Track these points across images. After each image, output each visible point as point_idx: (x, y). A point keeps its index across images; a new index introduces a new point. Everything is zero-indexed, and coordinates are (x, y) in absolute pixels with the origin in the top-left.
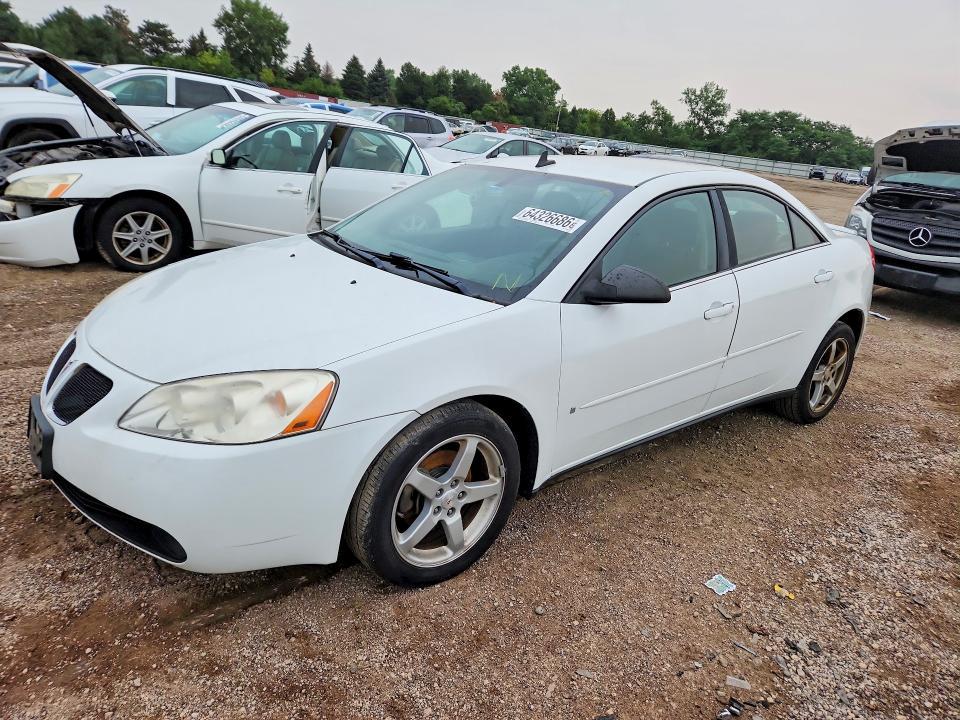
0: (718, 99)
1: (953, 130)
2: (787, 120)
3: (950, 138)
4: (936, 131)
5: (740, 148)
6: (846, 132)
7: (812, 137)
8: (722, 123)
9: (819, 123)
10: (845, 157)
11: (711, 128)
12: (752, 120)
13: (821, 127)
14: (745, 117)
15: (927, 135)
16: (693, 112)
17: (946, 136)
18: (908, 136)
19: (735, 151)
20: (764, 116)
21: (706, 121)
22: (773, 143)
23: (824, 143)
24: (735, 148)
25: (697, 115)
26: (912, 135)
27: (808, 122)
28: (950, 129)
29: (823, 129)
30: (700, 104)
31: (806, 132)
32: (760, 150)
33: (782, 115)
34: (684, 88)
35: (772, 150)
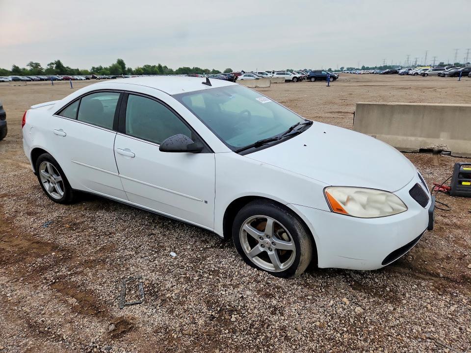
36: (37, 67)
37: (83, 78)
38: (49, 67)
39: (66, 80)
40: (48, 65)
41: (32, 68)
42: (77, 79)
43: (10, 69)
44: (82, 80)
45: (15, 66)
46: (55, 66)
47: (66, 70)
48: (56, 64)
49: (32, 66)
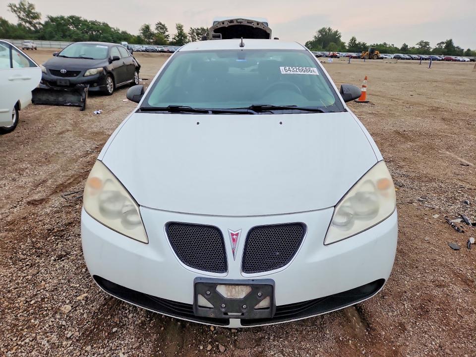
0: (32, 9)
1: (238, 21)
2: (75, 21)
3: (237, 24)
4: (231, 21)
5: (57, 37)
6: (106, 25)
7: (91, 29)
8: (40, 24)
9: (92, 21)
10: (111, 38)
11: (35, 26)
12: (58, 21)
13: (93, 23)
14: (52, 19)
15: (229, 23)
16: (19, 18)
17: (235, 23)
18: (222, 24)
19: (55, 39)
20: (62, 18)
21: (30, 23)
22: (73, 33)
23: (98, 31)
24: (54, 37)
25: (22, 19)
26: (223, 23)
27: (86, 21)
28: (237, 20)
29: (94, 24)
30: (22, 13)
31: (88, 26)
32: (69, 38)
33: (72, 17)
34: (8, 3)
35: (75, 37)
36: (425, 46)
37: (467, 59)
38: (437, 47)
39: (446, 61)
40: (438, 44)
41: (420, 47)
42: (459, 60)
43: (400, 47)
44: (465, 61)
45: (405, 45)
46: (445, 45)
47: (455, 50)
48: (446, 43)
49: (421, 45)
